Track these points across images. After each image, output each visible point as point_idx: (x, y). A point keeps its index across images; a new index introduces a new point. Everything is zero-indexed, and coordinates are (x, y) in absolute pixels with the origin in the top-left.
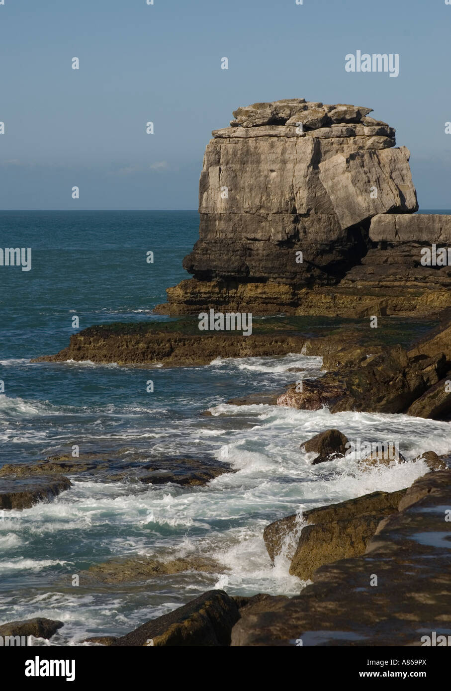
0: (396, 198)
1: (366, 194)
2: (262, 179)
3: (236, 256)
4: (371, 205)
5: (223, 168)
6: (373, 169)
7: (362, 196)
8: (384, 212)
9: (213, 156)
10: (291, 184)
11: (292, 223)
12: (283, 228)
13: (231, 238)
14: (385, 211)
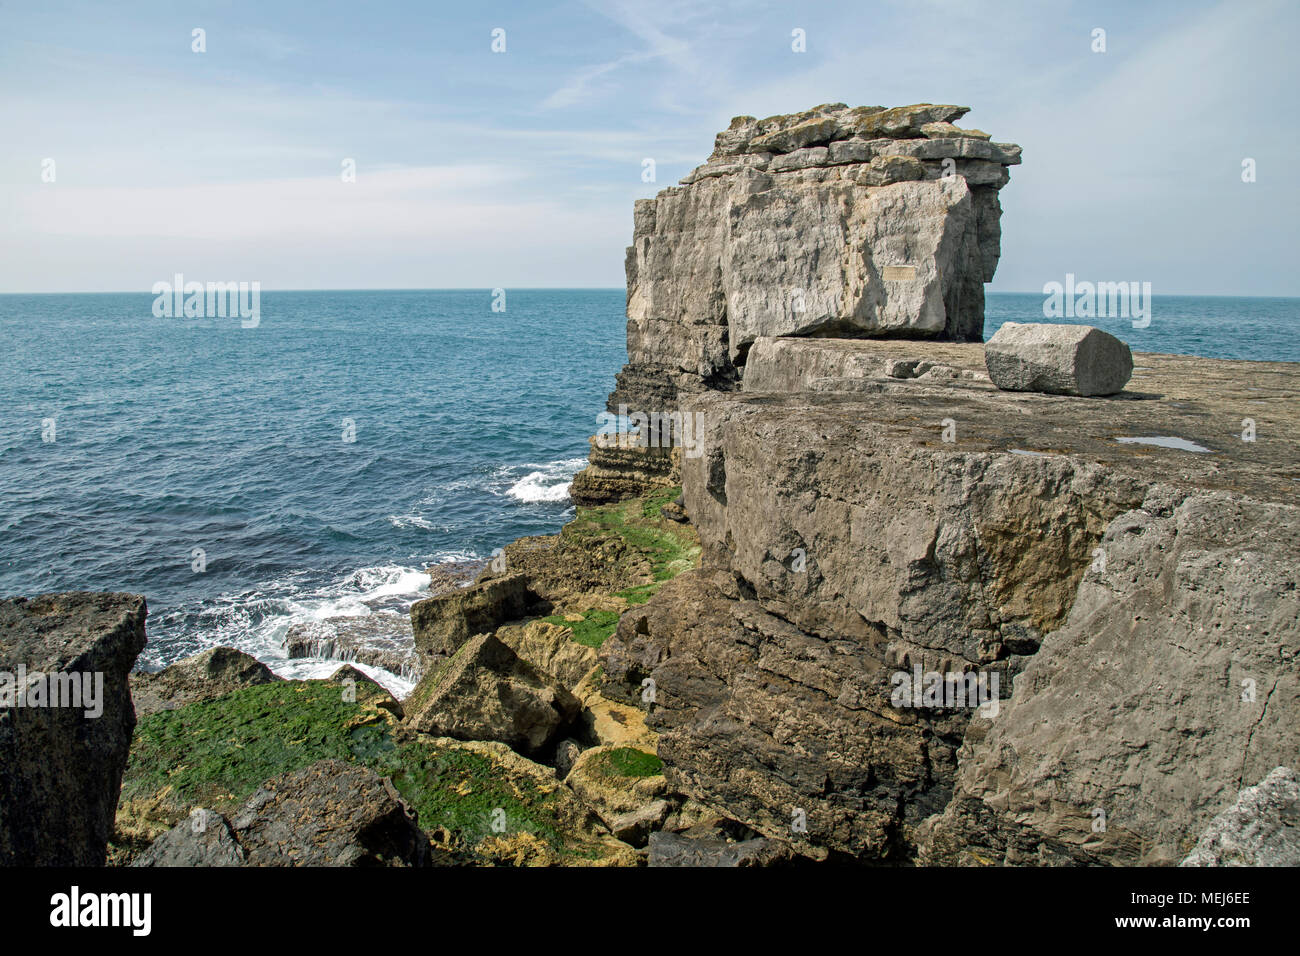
0: (849, 298)
1: (754, 287)
2: (690, 258)
3: (658, 396)
4: (753, 314)
5: (651, 239)
6: (816, 229)
7: (740, 292)
8: (786, 332)
9: (644, 219)
10: (717, 265)
11: (719, 343)
12: (705, 352)
13: (657, 363)
14: (791, 329)
